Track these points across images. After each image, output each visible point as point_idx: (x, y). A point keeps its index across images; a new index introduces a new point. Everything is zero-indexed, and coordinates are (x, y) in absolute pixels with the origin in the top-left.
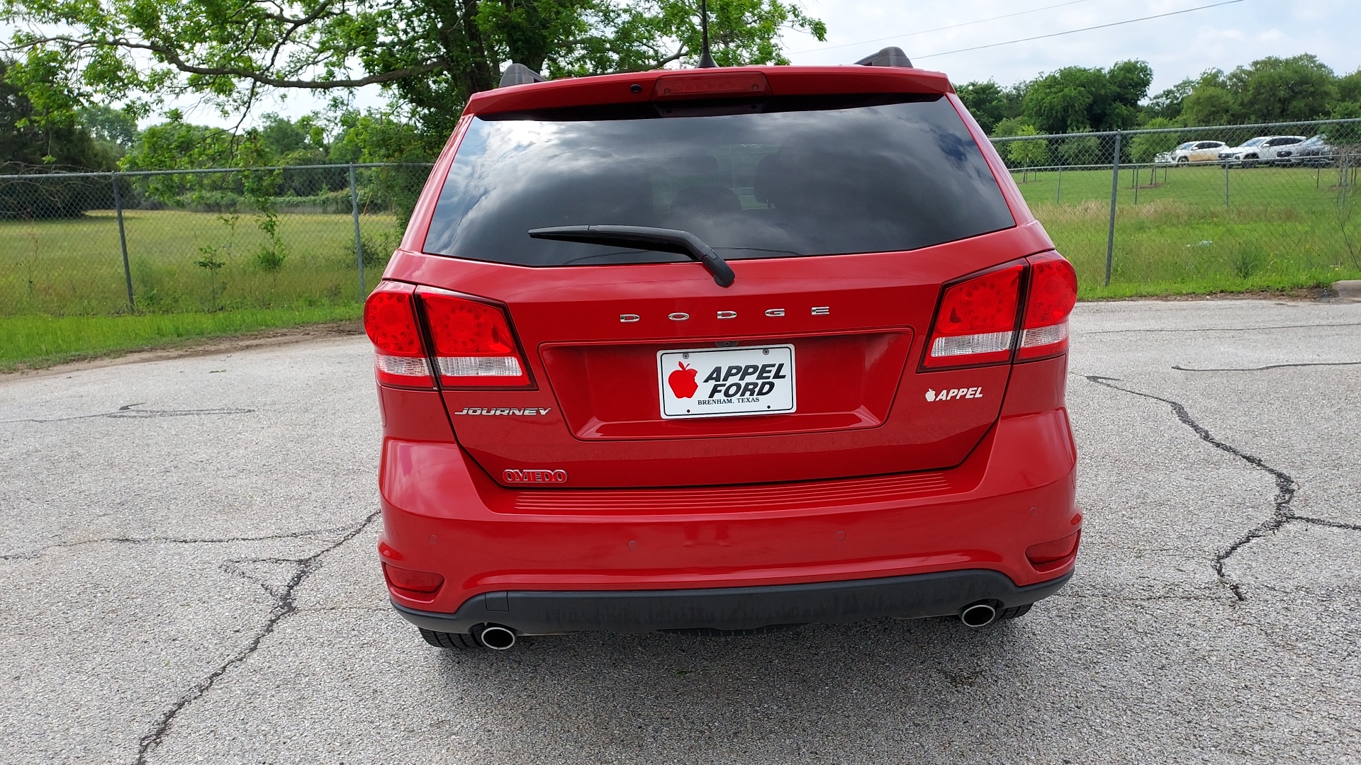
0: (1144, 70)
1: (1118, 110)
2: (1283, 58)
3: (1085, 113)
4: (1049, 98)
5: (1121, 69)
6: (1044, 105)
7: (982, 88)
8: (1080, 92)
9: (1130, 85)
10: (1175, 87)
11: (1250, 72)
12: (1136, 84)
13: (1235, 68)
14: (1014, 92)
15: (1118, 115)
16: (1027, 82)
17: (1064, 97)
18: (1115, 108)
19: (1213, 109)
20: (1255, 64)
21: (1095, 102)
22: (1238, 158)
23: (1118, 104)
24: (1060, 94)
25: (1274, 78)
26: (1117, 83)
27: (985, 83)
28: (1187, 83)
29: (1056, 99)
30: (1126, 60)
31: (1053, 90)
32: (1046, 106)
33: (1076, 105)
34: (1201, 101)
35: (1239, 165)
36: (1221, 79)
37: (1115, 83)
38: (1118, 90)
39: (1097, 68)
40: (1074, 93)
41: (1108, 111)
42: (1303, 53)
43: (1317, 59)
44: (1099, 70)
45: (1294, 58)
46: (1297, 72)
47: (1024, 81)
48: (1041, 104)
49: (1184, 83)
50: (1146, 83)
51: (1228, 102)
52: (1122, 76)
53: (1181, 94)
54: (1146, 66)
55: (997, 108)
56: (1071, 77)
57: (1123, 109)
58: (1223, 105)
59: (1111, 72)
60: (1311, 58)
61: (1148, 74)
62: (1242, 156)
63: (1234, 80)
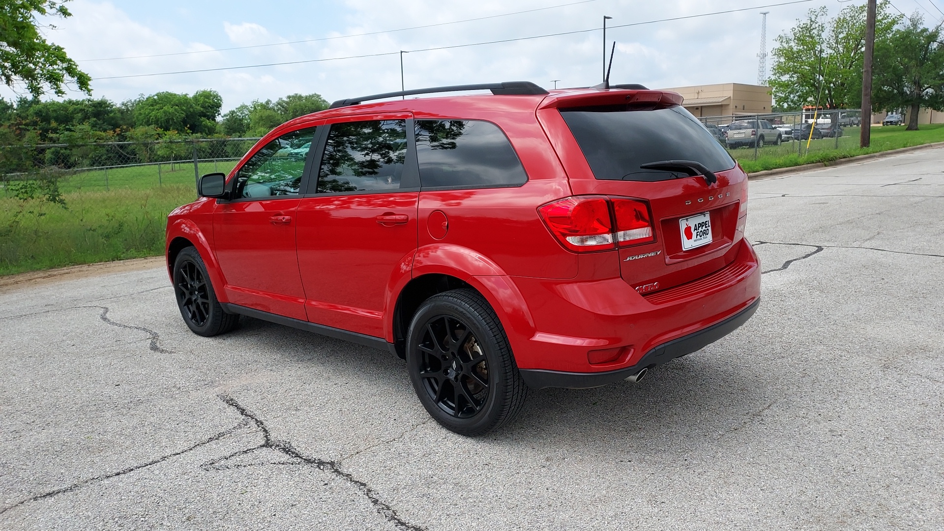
0: (216, 96)
1: (204, 123)
2: (304, 95)
3: (182, 123)
4: (153, 112)
5: (201, 95)
6: (151, 118)
7: (98, 103)
8: (175, 110)
9: (209, 106)
10: (236, 109)
11: (287, 102)
12: (212, 105)
13: (278, 99)
14: (123, 107)
15: (206, 126)
16: (133, 101)
17: (165, 112)
18: (202, 122)
19: (271, 124)
20: (289, 97)
21: (187, 116)
22: (302, 155)
23: (203, 118)
24: (161, 111)
25: (302, 106)
26: (200, 105)
27: (100, 100)
28: (243, 107)
29: (159, 114)
30: (202, 90)
31: (156, 107)
32: (152, 119)
33: (174, 118)
34: (264, 118)
35: (303, 159)
36: (271, 105)
37: (199, 104)
38: (202, 109)
39: (184, 94)
40: (171, 110)
41: (197, 124)
42: (314, 93)
43: (321, 97)
44: (186, 95)
45: (310, 96)
46: (313, 104)
47: (131, 100)
48: (148, 117)
49: (242, 107)
50: (219, 106)
51: (279, 120)
52: (202, 100)
53: (241, 114)
54: (217, 94)
55: (113, 118)
56: (165, 99)
57: (208, 123)
58: (277, 122)
59: (195, 98)
60: (318, 96)
61: (219, 100)
62: (304, 154)
63: (279, 106)
